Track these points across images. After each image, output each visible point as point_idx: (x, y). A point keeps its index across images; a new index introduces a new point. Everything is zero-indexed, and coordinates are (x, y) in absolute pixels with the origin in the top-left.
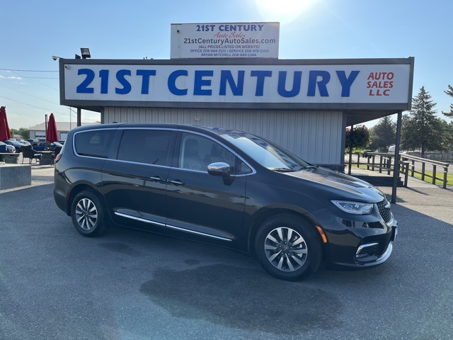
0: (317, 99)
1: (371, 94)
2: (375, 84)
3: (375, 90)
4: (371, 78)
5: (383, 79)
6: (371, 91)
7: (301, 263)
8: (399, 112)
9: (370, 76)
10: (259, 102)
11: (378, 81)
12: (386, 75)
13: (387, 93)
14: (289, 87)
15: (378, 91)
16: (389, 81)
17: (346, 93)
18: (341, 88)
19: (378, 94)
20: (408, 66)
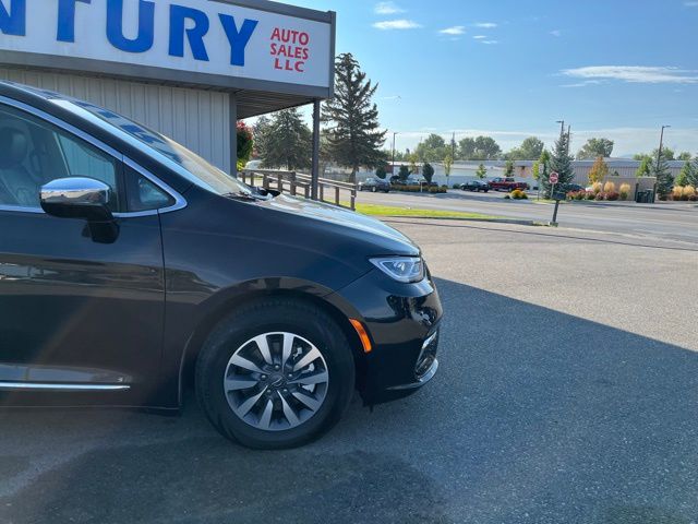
0: (187, 63)
1: (277, 67)
2: (282, 50)
3: (283, 59)
4: (275, 38)
5: (294, 42)
6: (277, 60)
7: (314, 405)
8: (315, 101)
9: (274, 35)
10: (67, 54)
11: (287, 45)
12: (297, 36)
13: (300, 66)
14: (130, 30)
15: (288, 62)
16: (303, 47)
17: (237, 58)
18: (229, 47)
19: (287, 68)
20: (328, 25)
